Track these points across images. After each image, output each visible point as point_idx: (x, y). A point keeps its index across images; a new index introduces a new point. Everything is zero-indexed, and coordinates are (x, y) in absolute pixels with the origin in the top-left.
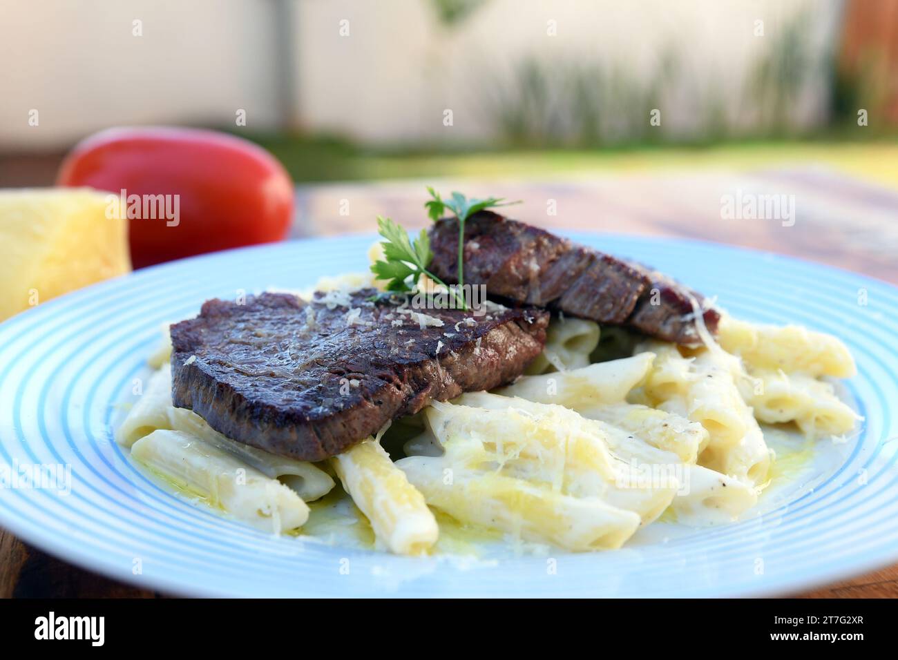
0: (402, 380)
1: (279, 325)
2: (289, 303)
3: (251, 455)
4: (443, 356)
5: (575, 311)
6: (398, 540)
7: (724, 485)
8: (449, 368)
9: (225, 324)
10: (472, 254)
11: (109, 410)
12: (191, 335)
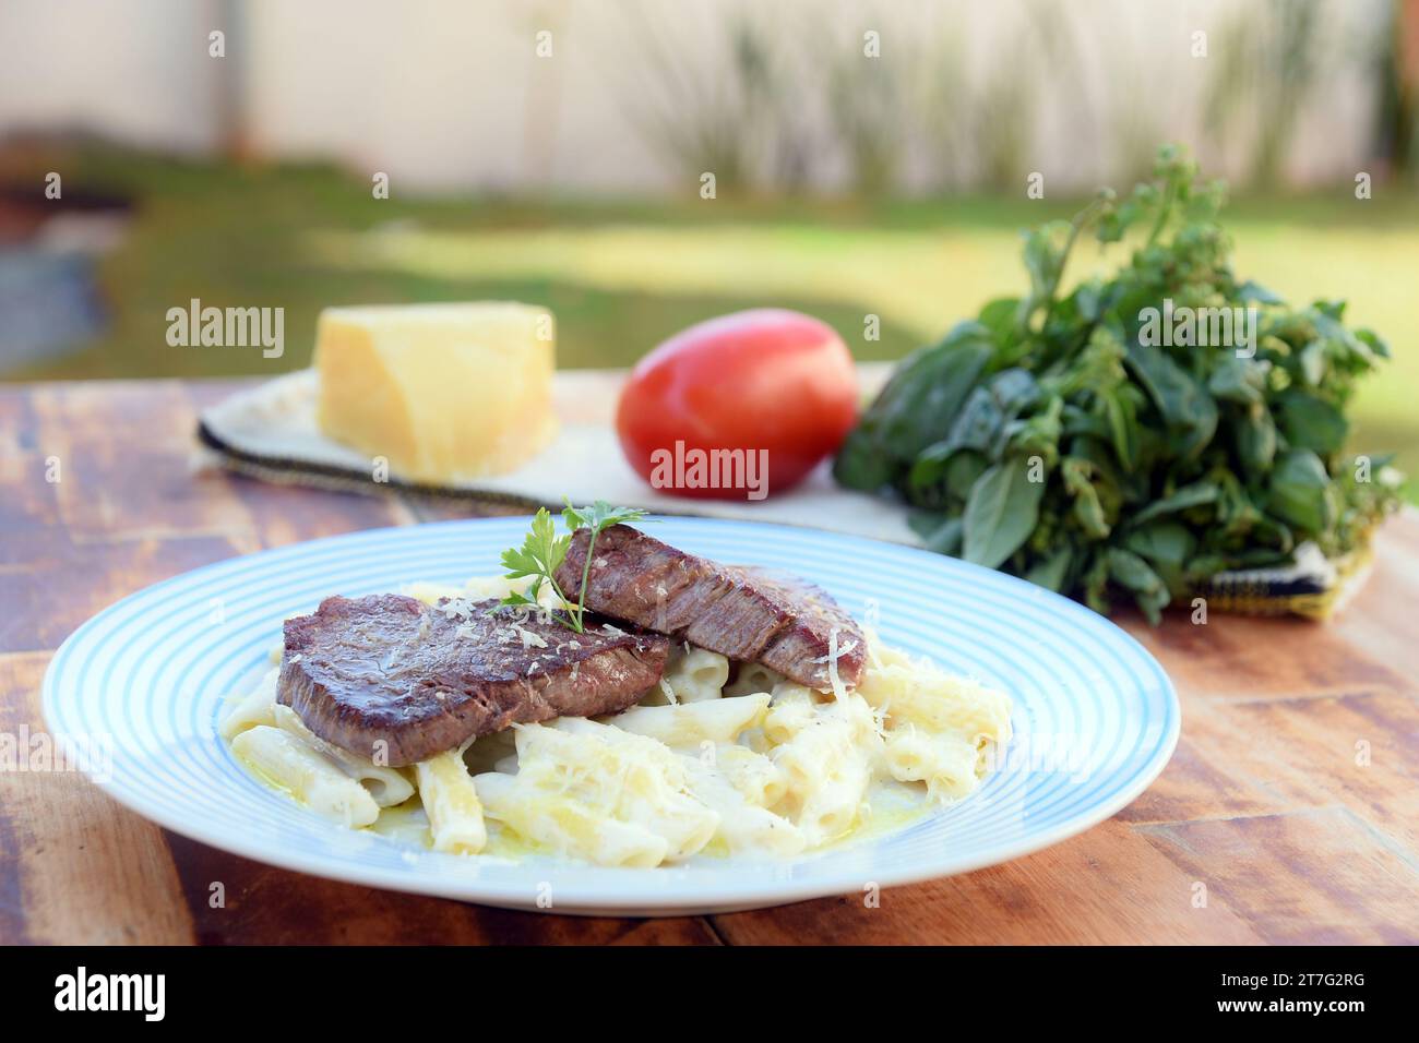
0: (488, 697)
1: (392, 631)
2: (409, 608)
3: (341, 757)
4: (535, 677)
5: (700, 642)
6: (444, 834)
7: (772, 826)
8: (541, 690)
9: (340, 625)
10: (599, 571)
11: (219, 703)
12: (303, 632)
